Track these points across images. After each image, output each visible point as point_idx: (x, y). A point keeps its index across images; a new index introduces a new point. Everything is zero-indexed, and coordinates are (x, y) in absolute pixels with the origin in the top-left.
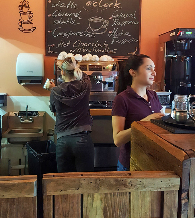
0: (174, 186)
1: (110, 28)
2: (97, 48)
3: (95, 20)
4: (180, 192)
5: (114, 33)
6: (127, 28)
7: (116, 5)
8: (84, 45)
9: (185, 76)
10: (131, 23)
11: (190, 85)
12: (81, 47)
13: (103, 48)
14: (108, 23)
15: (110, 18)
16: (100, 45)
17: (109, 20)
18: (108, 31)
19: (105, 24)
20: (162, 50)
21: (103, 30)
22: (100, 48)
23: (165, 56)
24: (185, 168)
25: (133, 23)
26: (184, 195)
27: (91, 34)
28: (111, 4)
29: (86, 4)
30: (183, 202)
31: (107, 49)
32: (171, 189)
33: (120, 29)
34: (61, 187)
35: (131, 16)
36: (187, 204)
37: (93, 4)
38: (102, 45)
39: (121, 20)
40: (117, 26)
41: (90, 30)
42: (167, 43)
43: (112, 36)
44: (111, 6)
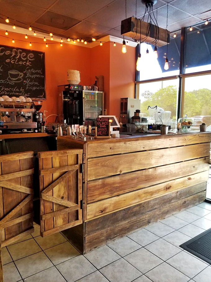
0: (81, 152)
1: (24, 78)
2: (15, 92)
3: (13, 72)
4: (83, 154)
5: (27, 82)
6: (36, 79)
7: (28, 63)
8: (6, 89)
9: (76, 112)
10: (39, 76)
11: (79, 118)
12: (3, 91)
13: (21, 92)
14: (23, 75)
15: (24, 72)
16: (17, 90)
17: (24, 73)
18: (23, 80)
19: (21, 75)
20: (60, 95)
21: (20, 79)
22: (18, 92)
23: (63, 99)
24: (84, 146)
25: (40, 76)
26: (84, 155)
27: (11, 82)
28: (25, 62)
29: (6, 61)
30: (84, 157)
31: (23, 93)
32: (80, 153)
33: (32, 80)
34: (46, 155)
35: (39, 71)
36: (85, 158)
37: (12, 61)
38: (20, 90)
39: (32, 74)
40: (29, 78)
41: (9, 79)
42: (63, 91)
43: (26, 84)
44: (24, 63)
